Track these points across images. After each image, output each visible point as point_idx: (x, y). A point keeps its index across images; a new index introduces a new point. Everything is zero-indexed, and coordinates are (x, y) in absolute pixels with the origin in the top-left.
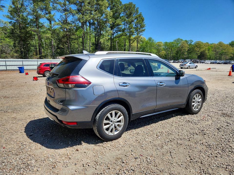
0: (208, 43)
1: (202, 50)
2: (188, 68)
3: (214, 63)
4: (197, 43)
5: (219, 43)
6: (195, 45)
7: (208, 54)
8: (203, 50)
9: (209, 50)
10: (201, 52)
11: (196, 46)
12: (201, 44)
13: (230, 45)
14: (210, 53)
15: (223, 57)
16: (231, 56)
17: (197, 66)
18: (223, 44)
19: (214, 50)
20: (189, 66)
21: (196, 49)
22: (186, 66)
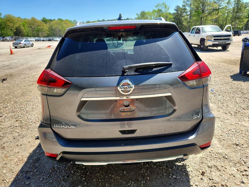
0: (20, 18)
1: (16, 25)
2: (24, 47)
3: (39, 41)
4: (8, 17)
5: (32, 18)
6: (6, 19)
7: (24, 31)
8: (18, 25)
9: (24, 26)
10: (16, 28)
11: (8, 21)
12: (13, 18)
13: (43, 21)
14: (26, 29)
15: (40, 34)
16: (47, 33)
17: (33, 44)
18: (37, 20)
19: (29, 27)
20: (25, 44)
21: (9, 24)
22: (22, 45)
